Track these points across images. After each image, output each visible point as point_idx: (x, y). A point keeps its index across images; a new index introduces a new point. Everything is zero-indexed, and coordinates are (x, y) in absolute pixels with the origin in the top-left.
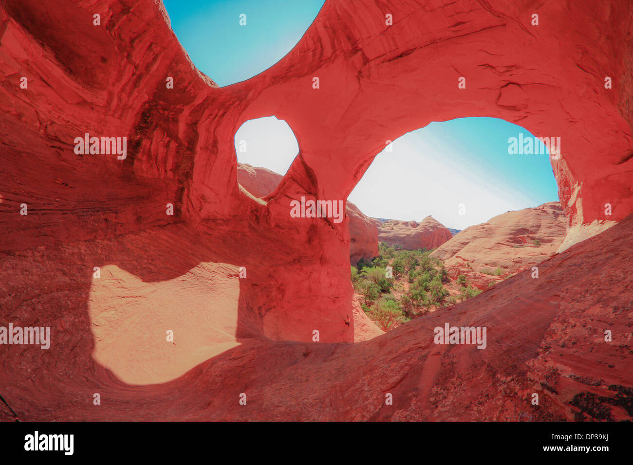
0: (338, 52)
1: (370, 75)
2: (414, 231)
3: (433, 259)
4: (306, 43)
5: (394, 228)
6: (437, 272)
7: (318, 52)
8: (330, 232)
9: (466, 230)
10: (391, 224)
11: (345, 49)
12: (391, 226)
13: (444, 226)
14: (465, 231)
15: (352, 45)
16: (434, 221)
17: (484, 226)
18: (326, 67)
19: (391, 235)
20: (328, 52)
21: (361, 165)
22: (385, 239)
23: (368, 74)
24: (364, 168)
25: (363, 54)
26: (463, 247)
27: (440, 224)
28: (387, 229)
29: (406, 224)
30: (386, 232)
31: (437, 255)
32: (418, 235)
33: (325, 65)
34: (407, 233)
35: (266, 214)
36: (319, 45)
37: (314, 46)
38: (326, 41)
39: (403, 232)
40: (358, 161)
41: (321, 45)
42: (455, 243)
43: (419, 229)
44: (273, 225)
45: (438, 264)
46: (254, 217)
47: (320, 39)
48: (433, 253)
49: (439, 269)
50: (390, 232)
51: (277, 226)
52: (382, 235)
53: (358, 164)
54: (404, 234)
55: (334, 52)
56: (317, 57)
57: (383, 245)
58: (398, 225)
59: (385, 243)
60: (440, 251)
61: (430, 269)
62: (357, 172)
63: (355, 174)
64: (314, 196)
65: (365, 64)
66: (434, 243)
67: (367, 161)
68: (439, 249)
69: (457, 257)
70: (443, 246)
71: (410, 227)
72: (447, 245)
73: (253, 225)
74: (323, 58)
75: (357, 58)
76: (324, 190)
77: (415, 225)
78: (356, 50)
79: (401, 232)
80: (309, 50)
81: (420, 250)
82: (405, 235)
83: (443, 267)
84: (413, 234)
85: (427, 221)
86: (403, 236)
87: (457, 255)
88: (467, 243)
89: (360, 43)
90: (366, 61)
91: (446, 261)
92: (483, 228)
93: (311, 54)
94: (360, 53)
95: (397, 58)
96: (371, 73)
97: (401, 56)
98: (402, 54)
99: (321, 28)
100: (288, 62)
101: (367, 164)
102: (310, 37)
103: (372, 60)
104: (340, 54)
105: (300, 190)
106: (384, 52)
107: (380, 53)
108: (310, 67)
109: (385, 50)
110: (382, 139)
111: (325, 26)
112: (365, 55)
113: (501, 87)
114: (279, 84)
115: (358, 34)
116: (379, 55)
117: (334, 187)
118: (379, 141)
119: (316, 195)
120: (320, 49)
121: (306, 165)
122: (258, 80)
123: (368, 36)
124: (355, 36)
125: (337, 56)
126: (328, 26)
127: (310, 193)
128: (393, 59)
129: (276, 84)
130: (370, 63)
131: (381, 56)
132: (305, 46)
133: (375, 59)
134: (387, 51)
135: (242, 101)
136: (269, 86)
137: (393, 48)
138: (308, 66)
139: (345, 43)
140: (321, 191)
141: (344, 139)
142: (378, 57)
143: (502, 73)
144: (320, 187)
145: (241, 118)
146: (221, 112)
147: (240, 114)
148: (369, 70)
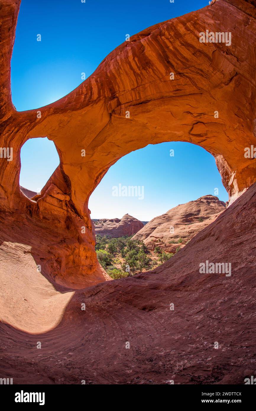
0: (101, 98)
1: (120, 112)
2: (117, 225)
4: (81, 90)
5: (104, 224)
6: (140, 248)
7: (88, 96)
8: (80, 221)
10: (101, 222)
11: (107, 96)
15: (112, 94)
16: (130, 217)
18: (92, 106)
19: (102, 229)
20: (95, 96)
21: (101, 174)
22: (99, 232)
23: (119, 112)
24: (102, 175)
25: (118, 100)
26: (153, 231)
27: (134, 219)
28: (99, 225)
29: (111, 221)
30: (99, 227)
32: (121, 227)
33: (91, 105)
34: (113, 227)
36: (90, 92)
37: (86, 92)
38: (95, 90)
40: (99, 170)
41: (91, 92)
42: (146, 229)
43: (121, 224)
47: (91, 89)
48: (133, 237)
50: (101, 227)
51: (44, 218)
52: (96, 230)
53: (99, 173)
54: (111, 228)
55: (99, 97)
56: (87, 99)
57: (98, 236)
58: (106, 222)
60: (138, 235)
62: (97, 178)
63: (96, 180)
65: (118, 106)
66: (132, 231)
69: (151, 237)
70: (140, 232)
71: (114, 223)
72: (142, 231)
74: (91, 100)
75: (113, 103)
76: (75, 191)
77: (118, 221)
78: (113, 97)
79: (109, 226)
80: (82, 94)
81: (124, 237)
82: (112, 228)
84: (117, 227)
85: (126, 217)
86: (111, 229)
87: (151, 235)
89: (117, 94)
90: (119, 104)
93: (83, 96)
94: (116, 99)
95: (139, 105)
96: (122, 112)
97: (141, 103)
98: (142, 102)
99: (93, 82)
100: (67, 100)
101: (104, 172)
102: (85, 86)
103: (123, 104)
104: (102, 98)
105: (59, 191)
106: (132, 100)
107: (129, 100)
108: (82, 105)
109: (133, 99)
110: (116, 155)
111: (97, 81)
112: (119, 101)
113: (194, 124)
114: (58, 114)
115: (117, 89)
116: (128, 101)
117: (82, 189)
118: (114, 156)
119: (70, 195)
120: (90, 94)
121: (65, 173)
122: (45, 110)
123: (124, 90)
124: (115, 89)
125: (100, 100)
126: (99, 81)
127: (65, 194)
128: (137, 105)
129: (56, 114)
130: (121, 105)
131: (129, 102)
132: (81, 91)
133: (125, 103)
134: (134, 100)
135: (32, 123)
136: (51, 115)
137: (138, 98)
138: (80, 104)
139: (107, 92)
140: (73, 192)
141: (93, 155)
142: (127, 103)
143: (195, 117)
144: (73, 189)
145: (27, 135)
146: (16, 129)
147: (28, 133)
148: (120, 110)
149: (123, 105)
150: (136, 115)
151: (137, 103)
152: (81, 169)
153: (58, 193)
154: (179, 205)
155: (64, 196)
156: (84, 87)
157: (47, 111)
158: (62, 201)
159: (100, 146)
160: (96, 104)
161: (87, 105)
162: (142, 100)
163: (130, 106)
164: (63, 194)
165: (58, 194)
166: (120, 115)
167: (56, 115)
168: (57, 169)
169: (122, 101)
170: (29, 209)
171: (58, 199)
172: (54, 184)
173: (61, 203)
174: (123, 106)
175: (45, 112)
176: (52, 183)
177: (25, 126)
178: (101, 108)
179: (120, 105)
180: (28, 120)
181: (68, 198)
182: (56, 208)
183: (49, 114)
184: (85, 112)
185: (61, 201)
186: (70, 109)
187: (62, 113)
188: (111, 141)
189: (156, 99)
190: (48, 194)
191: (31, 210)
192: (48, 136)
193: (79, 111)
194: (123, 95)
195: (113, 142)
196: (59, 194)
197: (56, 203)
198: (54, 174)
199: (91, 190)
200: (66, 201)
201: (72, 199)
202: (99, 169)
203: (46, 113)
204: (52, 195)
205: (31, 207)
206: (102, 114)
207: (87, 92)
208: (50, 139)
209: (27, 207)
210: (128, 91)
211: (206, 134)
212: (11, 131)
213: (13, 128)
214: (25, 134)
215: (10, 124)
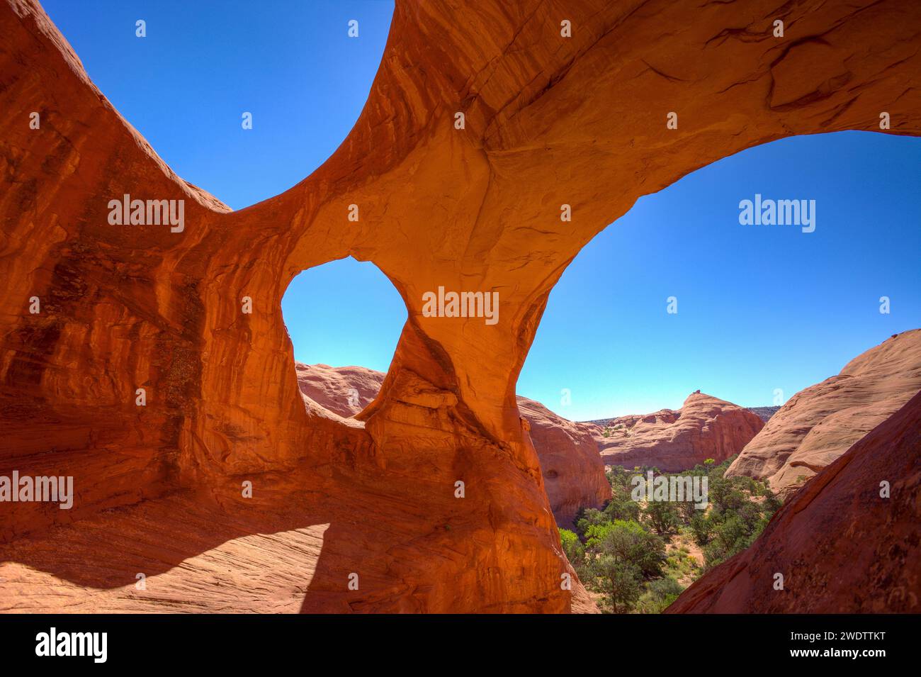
0: (438, 112)
1: (502, 141)
2: (671, 430)
3: (737, 480)
4: (377, 107)
5: (630, 432)
6: (756, 508)
7: (403, 118)
8: (496, 456)
9: (791, 401)
10: (620, 427)
11: (448, 101)
12: (623, 430)
13: (735, 406)
14: (791, 405)
15: (460, 91)
16: (708, 401)
17: (837, 384)
18: (423, 145)
19: (626, 448)
20: (421, 115)
21: (528, 315)
22: (617, 459)
23: (499, 139)
24: (532, 320)
25: (483, 104)
26: (800, 441)
27: (724, 404)
28: (617, 437)
29: (651, 419)
30: (616, 445)
31: (743, 471)
32: (682, 436)
33: (421, 142)
34: (660, 437)
35: (367, 444)
36: (402, 104)
37: (393, 109)
38: (413, 94)
39: (652, 436)
41: (406, 105)
42: (776, 437)
43: (682, 424)
44: (382, 463)
45: (753, 491)
46: (343, 455)
47: (401, 94)
48: (732, 467)
49: (760, 500)
50: (622, 443)
51: (390, 464)
52: (606, 452)
53: (521, 315)
54: (654, 441)
55: (431, 114)
56: (404, 129)
57: (615, 472)
58: (636, 426)
59: (620, 468)
60: (745, 460)
61: (738, 504)
63: (520, 336)
64: (451, 392)
65: (489, 123)
66: (725, 446)
67: (536, 306)
68: (742, 455)
69: (794, 465)
70: (752, 447)
71: (660, 424)
72: (757, 444)
73: (343, 471)
74: (415, 130)
76: (468, 377)
77: (670, 417)
78: (467, 99)
79: (645, 437)
80: (386, 119)
81: (699, 468)
82: (656, 443)
83: (770, 495)
84: (673, 436)
85: (694, 403)
86: (653, 444)
87: (792, 459)
88: (806, 431)
89: (472, 84)
90: (490, 115)
91: (771, 479)
92: (836, 388)
93: (391, 125)
94: (475, 104)
95: (543, 94)
96: (503, 137)
97: (550, 85)
98: (550, 82)
99: (399, 72)
100: (353, 148)
101: (537, 311)
102: (382, 91)
103: (500, 111)
104: (442, 113)
105: (424, 385)
106: (518, 89)
107: (511, 91)
108: (396, 152)
109: (518, 82)
111: (405, 66)
112: (487, 106)
114: (347, 194)
115: (465, 66)
116: (509, 96)
119: (456, 390)
120: (404, 112)
122: (306, 191)
123: (483, 64)
124: (461, 71)
125: (437, 120)
126: (411, 63)
128: (537, 96)
129: (341, 194)
130: (497, 117)
131: (514, 98)
132: (378, 111)
133: (505, 106)
134: (523, 83)
135: (284, 233)
136: (329, 200)
137: (533, 74)
138: (390, 150)
139: (446, 90)
141: (484, 275)
142: (510, 102)
144: (460, 373)
145: (287, 266)
146: (246, 260)
147: (285, 260)
148: (499, 131)
149: (502, 114)
150: (544, 132)
151: (538, 89)
153: (421, 391)
155: (438, 396)
156: (381, 94)
157: (311, 195)
159: (495, 247)
160: (433, 135)
161: (411, 148)
162: (547, 75)
163: (520, 109)
164: (435, 391)
165: (420, 396)
166: (504, 148)
167: (343, 197)
169: (496, 103)
172: (408, 369)
174: (502, 118)
175: (309, 198)
176: (402, 368)
177: (268, 244)
178: (452, 143)
179: (494, 117)
180: (269, 230)
183: (322, 199)
184: (416, 166)
186: (371, 173)
187: (356, 187)
188: (517, 226)
189: (586, 48)
190: (392, 399)
193: (398, 171)
194: (489, 83)
202: (517, 307)
203: (311, 199)
206: (463, 160)
207: (395, 108)
210: (498, 61)
212: (233, 267)
213: (235, 258)
214: (279, 265)
215: (220, 251)
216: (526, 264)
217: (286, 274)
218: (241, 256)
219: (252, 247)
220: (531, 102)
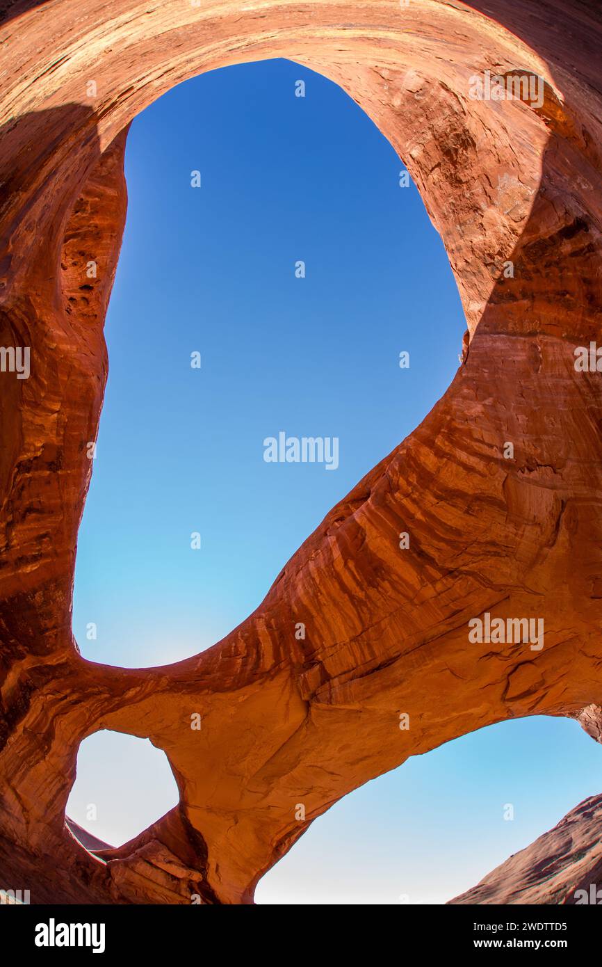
0: (283, 665)
1: (331, 697)
4: (234, 644)
7: (251, 660)
11: (294, 660)
15: (306, 656)
18: (261, 684)
20: (268, 662)
21: (289, 834)
23: (328, 696)
24: (293, 838)
25: (323, 670)
33: (259, 681)
36: (255, 651)
37: (246, 652)
38: (267, 646)
40: (286, 827)
41: (258, 652)
47: (257, 644)
53: (284, 833)
55: (277, 663)
56: (249, 667)
62: (280, 843)
63: (277, 847)
64: (200, 872)
65: (323, 683)
67: (300, 828)
74: (259, 670)
75: (312, 675)
76: (217, 866)
78: (311, 662)
80: (237, 655)
89: (318, 654)
90: (326, 678)
93: (240, 661)
94: (317, 668)
95: (372, 673)
96: (333, 695)
97: (378, 668)
98: (380, 666)
99: (262, 629)
100: (201, 665)
101: (299, 831)
102: (242, 637)
103: (335, 677)
104: (286, 667)
105: (172, 858)
106: (354, 666)
107: (349, 666)
108: (236, 681)
109: (356, 662)
110: (329, 794)
111: (269, 626)
112: (326, 671)
113: (509, 675)
115: (318, 641)
116: (346, 669)
117: (237, 864)
118: (324, 796)
119: (203, 871)
120: (254, 656)
121: (191, 825)
122: (149, 677)
123: (333, 643)
124: (313, 643)
125: (280, 670)
126: (274, 626)
127: (190, 865)
128: (367, 674)
130: (331, 681)
131: (349, 671)
132: (233, 648)
133: (340, 675)
134: (359, 663)
135: (115, 696)
137: (369, 658)
138: (232, 678)
139: (296, 653)
140: (213, 866)
141: (266, 795)
142: (345, 673)
143: (509, 657)
144: (212, 860)
145: (100, 720)
146: (74, 697)
147: (102, 715)
148: (330, 691)
149: (336, 679)
151: (369, 668)
152: (236, 823)
153: (170, 862)
154: (512, 856)
155: (185, 871)
158: (179, 879)
159: (286, 776)
160: (272, 680)
161: (250, 682)
162: (379, 662)
163: (352, 679)
164: (183, 866)
165: (168, 865)
166: (331, 703)
168: (171, 813)
169: (332, 669)
170: (81, 869)
171: (169, 874)
172: (161, 842)
173: (175, 882)
174: (336, 682)
175: (149, 682)
176: (156, 839)
177: (98, 697)
178: (283, 690)
179: (329, 680)
180: (106, 687)
181: (197, 877)
182: (159, 890)
183: (158, 688)
184: (246, 697)
185: (174, 878)
186: (208, 688)
187: (189, 693)
188: (312, 764)
189: (410, 650)
190: (141, 857)
191: (89, 872)
192: (153, 737)
193: (230, 694)
194: (333, 657)
195: (319, 765)
196: (173, 865)
197: (161, 879)
198: (162, 822)
199: (263, 867)
200: (191, 881)
201: (209, 880)
202: (284, 825)
204: (153, 861)
205: (88, 867)
206: (287, 704)
207: (248, 650)
208: (156, 745)
209: (78, 863)
210: (344, 645)
211: (543, 683)
212: (63, 695)
213: (68, 691)
214: (96, 716)
215: (62, 680)
216: (306, 794)
217: (96, 725)
218: (73, 692)
219: (86, 692)
220: (362, 676)
